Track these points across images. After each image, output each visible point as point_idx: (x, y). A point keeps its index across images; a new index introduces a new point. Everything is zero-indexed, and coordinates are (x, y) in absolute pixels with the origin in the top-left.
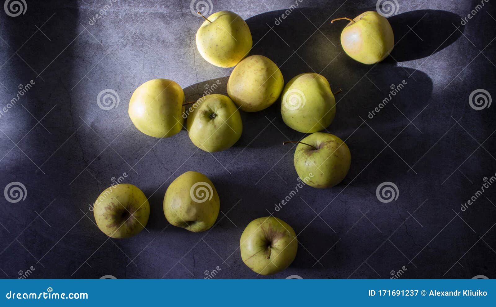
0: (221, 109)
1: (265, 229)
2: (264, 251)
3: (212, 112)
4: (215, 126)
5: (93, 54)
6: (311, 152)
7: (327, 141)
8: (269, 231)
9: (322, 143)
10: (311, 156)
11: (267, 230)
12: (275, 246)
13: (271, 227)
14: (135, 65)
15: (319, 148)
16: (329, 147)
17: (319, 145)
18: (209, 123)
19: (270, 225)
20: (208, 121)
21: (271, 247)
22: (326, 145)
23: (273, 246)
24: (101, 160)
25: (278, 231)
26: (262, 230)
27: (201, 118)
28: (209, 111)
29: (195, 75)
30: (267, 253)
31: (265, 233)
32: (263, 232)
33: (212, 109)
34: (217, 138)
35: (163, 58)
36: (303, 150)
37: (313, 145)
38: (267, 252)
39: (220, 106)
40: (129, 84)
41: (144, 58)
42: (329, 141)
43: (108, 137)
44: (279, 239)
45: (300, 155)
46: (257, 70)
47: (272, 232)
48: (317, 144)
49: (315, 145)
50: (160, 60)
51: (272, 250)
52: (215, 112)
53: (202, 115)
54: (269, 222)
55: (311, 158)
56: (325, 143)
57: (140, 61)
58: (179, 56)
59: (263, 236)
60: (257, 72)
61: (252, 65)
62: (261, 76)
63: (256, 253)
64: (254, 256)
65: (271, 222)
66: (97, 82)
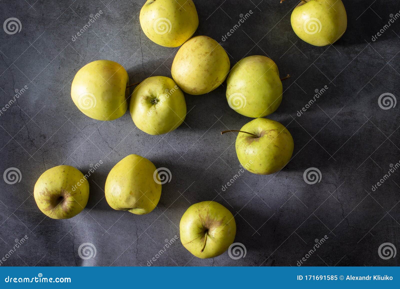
0: (164, 94)
1: (202, 217)
2: (201, 238)
3: (154, 97)
4: (157, 113)
5: (35, 28)
6: (251, 140)
7: (268, 129)
8: (206, 219)
9: (263, 131)
10: (251, 145)
11: (205, 218)
12: (212, 234)
13: (209, 215)
14: (79, 41)
15: (260, 137)
16: (269, 136)
17: (260, 133)
18: (150, 109)
19: (208, 213)
20: (150, 107)
21: (208, 234)
22: (267, 134)
23: (209, 233)
24: (46, 139)
25: (215, 219)
26: (200, 218)
27: (142, 104)
28: (151, 96)
29: (141, 53)
30: (203, 241)
31: (202, 221)
32: (200, 220)
33: (154, 94)
34: (159, 124)
35: (108, 35)
36: (244, 137)
37: (254, 133)
38: (204, 239)
39: (162, 91)
40: (73, 61)
41: (89, 34)
42: (270, 129)
43: (53, 115)
44: (216, 228)
45: (240, 142)
46: (201, 54)
47: (209, 220)
48: (258, 132)
49: (256, 133)
50: (105, 36)
51: (208, 237)
52: (157, 98)
53: (144, 101)
54: (207, 209)
55: (250, 147)
56: (266, 131)
57: (84, 37)
58: (124, 33)
59: (200, 224)
60: (200, 56)
61: (196, 49)
62: (205, 60)
63: (193, 239)
64: (190, 242)
65: (210, 210)
66: (40, 59)
